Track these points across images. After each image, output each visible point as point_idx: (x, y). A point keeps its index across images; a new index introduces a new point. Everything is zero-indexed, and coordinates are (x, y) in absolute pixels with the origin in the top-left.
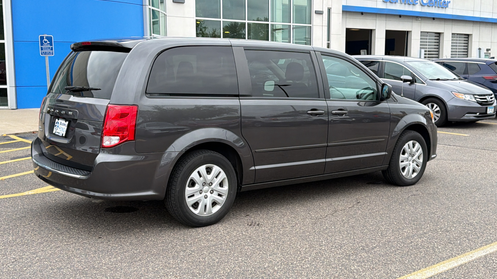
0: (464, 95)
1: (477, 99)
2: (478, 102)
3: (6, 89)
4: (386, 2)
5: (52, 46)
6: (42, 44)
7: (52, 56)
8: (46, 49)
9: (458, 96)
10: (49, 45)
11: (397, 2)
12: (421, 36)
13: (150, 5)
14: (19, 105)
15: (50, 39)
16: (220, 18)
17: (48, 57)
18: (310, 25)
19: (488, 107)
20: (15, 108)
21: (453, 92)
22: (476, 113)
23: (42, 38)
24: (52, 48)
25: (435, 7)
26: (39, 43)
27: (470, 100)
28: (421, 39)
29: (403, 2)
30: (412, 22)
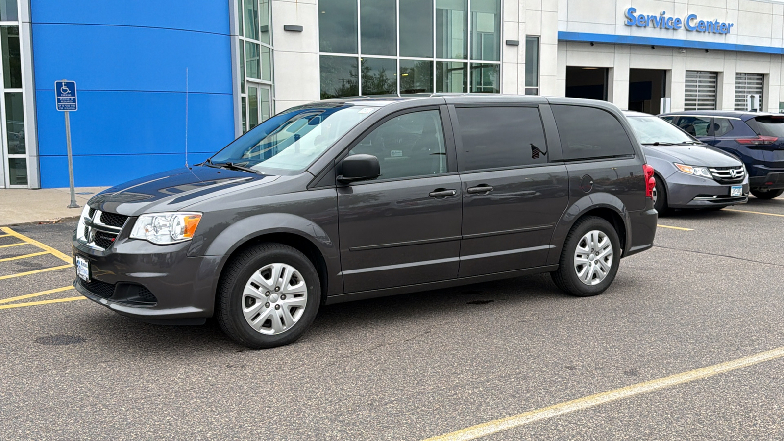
0: (693, 168)
1: (713, 174)
2: (715, 179)
3: (25, 160)
4: (631, 26)
5: (75, 96)
6: (59, 94)
7: (75, 112)
8: (65, 102)
9: (683, 169)
10: (70, 95)
11: (648, 25)
12: (686, 77)
13: (243, 36)
14: (43, 184)
15: (71, 86)
16: (358, 53)
17: (68, 113)
18: (498, 62)
19: (732, 187)
20: (37, 187)
21: (675, 164)
22: (712, 196)
23: (59, 85)
24: (75, 99)
25: (709, 33)
26: (55, 92)
27: (702, 176)
28: (686, 81)
29: (657, 26)
30: (672, 56)
